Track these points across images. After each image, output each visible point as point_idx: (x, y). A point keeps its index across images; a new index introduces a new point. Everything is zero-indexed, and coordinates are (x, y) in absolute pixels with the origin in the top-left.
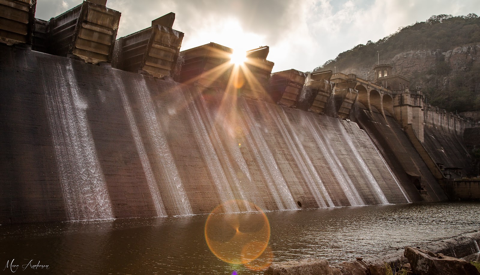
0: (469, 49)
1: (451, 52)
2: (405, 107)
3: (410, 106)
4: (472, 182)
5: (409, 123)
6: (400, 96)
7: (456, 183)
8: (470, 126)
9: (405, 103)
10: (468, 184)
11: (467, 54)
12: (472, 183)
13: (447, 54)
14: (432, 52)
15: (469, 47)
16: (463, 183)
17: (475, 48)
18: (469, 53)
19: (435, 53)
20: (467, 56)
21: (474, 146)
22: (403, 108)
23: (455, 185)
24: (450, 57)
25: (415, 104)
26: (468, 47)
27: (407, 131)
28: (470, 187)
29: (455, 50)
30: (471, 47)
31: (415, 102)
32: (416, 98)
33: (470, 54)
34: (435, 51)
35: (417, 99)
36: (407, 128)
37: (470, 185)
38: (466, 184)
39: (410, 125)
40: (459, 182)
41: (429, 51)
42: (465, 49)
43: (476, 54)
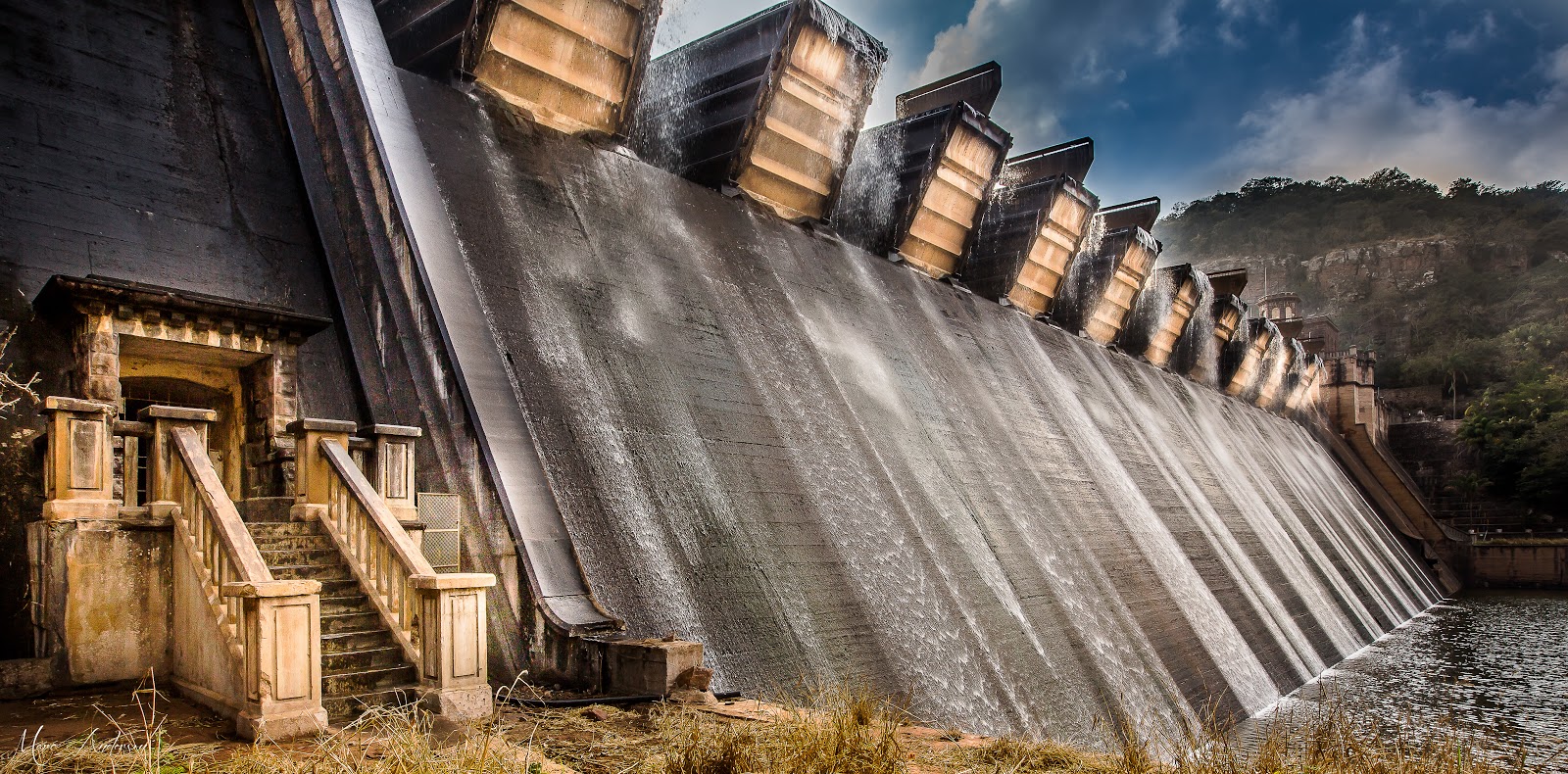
0: (1362, 253)
1: (1321, 260)
2: (1348, 387)
3: (1357, 384)
4: (1518, 547)
5: (1357, 422)
6: (1334, 363)
7: (1478, 549)
8: (1399, 421)
9: (1348, 380)
10: (1508, 552)
11: (1357, 264)
12: (1517, 550)
13: (1313, 264)
14: (1277, 260)
15: (1362, 250)
16: (1495, 549)
17: (1375, 252)
18: (1363, 263)
19: (1283, 262)
20: (1357, 270)
21: (1420, 463)
22: (1342, 389)
23: (1475, 554)
24: (1320, 270)
25: (1364, 381)
26: (1359, 251)
27: (1355, 438)
28: (1513, 559)
29: (1330, 257)
30: (1367, 250)
31: (1364, 377)
32: (1365, 369)
33: (1364, 266)
34: (1284, 257)
35: (1367, 371)
36: (1355, 432)
37: (1513, 555)
38: (1502, 552)
39: (1361, 428)
40: (1484, 549)
41: (1271, 258)
42: (1353, 254)
43: (1378, 264)
